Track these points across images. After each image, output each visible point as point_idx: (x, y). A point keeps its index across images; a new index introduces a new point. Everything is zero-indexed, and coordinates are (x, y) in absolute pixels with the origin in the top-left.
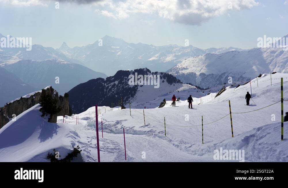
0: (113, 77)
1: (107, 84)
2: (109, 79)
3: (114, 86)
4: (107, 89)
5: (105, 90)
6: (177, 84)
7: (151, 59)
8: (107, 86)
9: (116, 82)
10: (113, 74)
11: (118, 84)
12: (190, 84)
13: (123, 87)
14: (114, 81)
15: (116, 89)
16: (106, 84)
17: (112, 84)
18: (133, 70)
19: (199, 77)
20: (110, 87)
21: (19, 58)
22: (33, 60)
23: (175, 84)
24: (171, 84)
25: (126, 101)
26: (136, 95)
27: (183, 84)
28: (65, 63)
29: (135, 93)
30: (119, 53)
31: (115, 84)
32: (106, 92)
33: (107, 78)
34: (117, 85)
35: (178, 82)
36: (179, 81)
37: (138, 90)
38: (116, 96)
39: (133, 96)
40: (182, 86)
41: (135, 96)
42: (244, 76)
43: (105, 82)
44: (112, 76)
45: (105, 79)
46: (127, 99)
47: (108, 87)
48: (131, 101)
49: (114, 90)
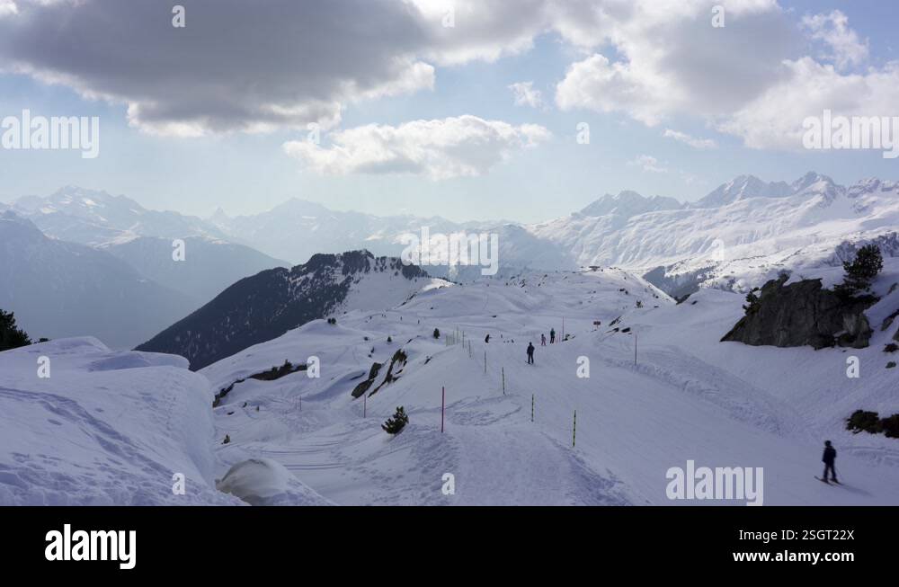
0: (304, 266)
1: (293, 279)
2: (297, 270)
3: (305, 282)
4: (292, 288)
5: (289, 289)
6: (421, 278)
7: (370, 239)
8: (292, 282)
9: (311, 275)
10: (303, 259)
11: (314, 278)
12: (444, 279)
13: (322, 284)
14: (306, 273)
15: (309, 287)
16: (290, 279)
17: (302, 278)
18: (342, 254)
19: (454, 269)
20: (298, 284)
21: (137, 234)
22: (162, 238)
23: (417, 278)
24: (410, 279)
25: (327, 309)
26: (347, 297)
27: (432, 279)
28: (220, 242)
29: (345, 295)
30: (315, 228)
31: (307, 279)
32: (291, 292)
33: (293, 268)
34: (313, 281)
35: (423, 276)
36: (424, 274)
37: (350, 289)
38: (310, 300)
39: (340, 299)
40: (430, 283)
41: (344, 301)
42: (530, 267)
43: (289, 275)
44: (302, 263)
45: (290, 270)
46: (330, 306)
47: (295, 283)
48: (338, 308)
49: (307, 289)
